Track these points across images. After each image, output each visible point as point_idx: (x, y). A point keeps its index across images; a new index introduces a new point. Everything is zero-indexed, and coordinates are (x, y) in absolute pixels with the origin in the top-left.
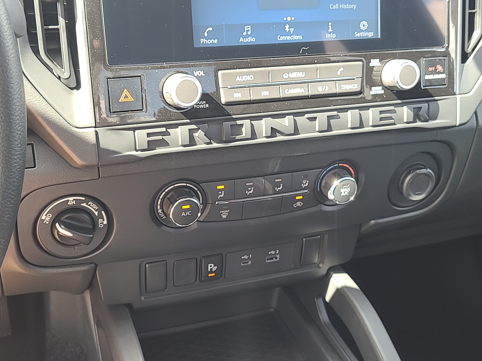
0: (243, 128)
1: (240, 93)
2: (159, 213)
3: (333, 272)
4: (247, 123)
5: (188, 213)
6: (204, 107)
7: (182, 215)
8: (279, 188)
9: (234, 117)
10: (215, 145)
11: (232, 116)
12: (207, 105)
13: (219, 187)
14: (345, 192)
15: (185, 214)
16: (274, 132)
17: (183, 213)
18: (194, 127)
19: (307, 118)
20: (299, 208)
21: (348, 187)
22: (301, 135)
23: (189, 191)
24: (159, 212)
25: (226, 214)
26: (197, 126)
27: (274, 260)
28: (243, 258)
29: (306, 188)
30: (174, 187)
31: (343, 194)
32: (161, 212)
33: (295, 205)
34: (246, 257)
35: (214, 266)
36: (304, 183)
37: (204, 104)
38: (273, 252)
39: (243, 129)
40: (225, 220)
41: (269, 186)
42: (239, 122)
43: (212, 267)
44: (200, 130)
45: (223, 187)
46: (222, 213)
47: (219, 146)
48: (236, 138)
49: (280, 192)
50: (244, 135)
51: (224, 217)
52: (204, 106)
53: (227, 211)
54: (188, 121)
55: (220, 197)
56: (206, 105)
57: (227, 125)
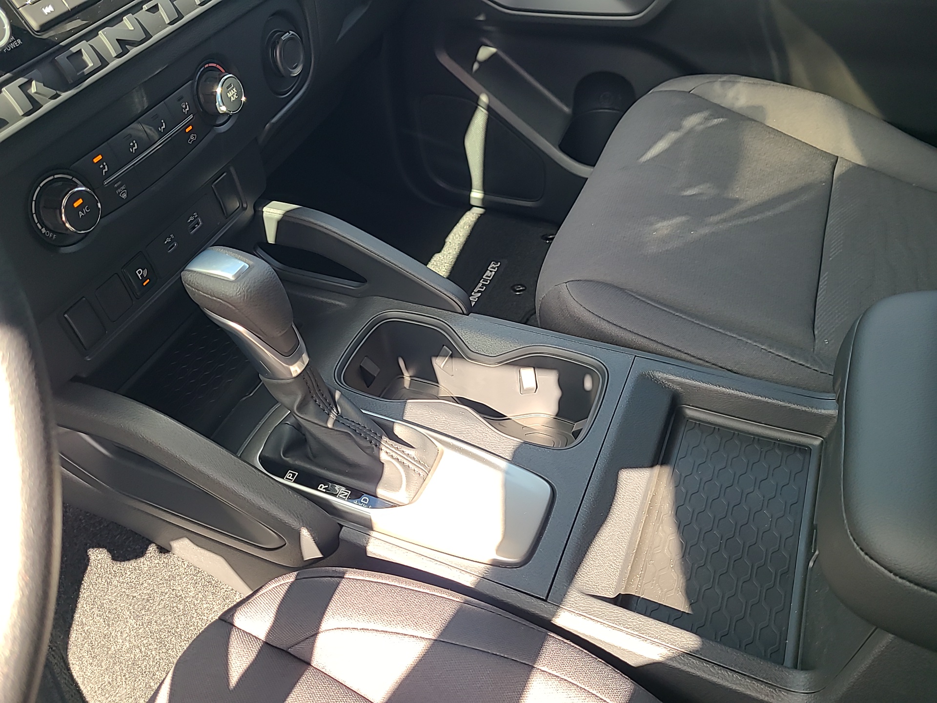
0: (82, 55)
1: (50, 6)
2: (45, 233)
3: (261, 208)
4: (83, 46)
5: (85, 210)
6: (17, 46)
7: (80, 216)
8: (162, 128)
9: (63, 45)
10: (65, 95)
11: (61, 44)
12: (19, 41)
13: (95, 160)
14: (233, 96)
15: (83, 213)
16: (124, 44)
17: (80, 212)
18: (21, 80)
19: (147, 10)
20: (196, 143)
21: (233, 88)
22: (131, 51)
23: (63, 184)
24: (43, 232)
25: (125, 192)
26: (25, 78)
27: (197, 227)
28: (166, 242)
29: (189, 113)
30: (41, 188)
31: (232, 99)
32: (46, 231)
33: (190, 141)
34: (168, 240)
35: (143, 270)
36: (184, 106)
37: (14, 41)
38: (192, 219)
39: (86, 57)
40: (127, 201)
41: (151, 129)
42: (74, 49)
43: (140, 273)
44: (34, 82)
45: (100, 157)
46: (119, 193)
47: (71, 93)
48: (86, 73)
49: (166, 131)
50: (91, 65)
51: (124, 196)
52: (16, 44)
53: (123, 188)
54: (8, 75)
55: (105, 172)
56: (17, 42)
57: (61, 58)
